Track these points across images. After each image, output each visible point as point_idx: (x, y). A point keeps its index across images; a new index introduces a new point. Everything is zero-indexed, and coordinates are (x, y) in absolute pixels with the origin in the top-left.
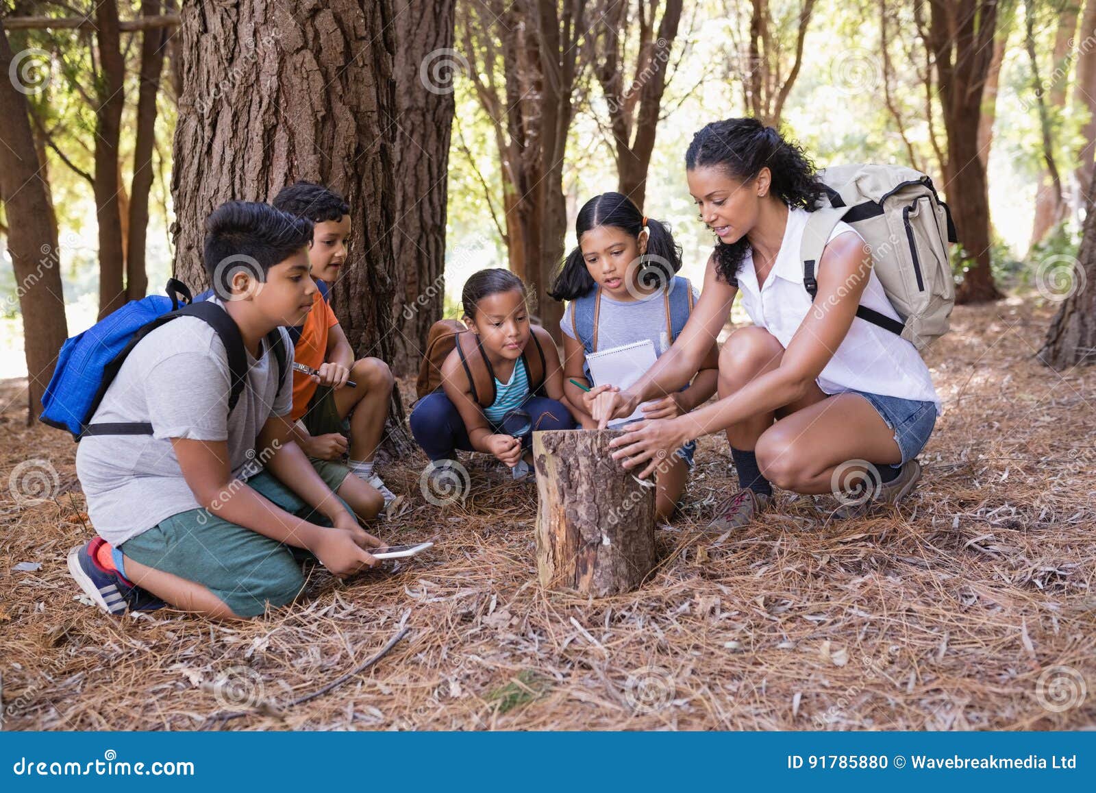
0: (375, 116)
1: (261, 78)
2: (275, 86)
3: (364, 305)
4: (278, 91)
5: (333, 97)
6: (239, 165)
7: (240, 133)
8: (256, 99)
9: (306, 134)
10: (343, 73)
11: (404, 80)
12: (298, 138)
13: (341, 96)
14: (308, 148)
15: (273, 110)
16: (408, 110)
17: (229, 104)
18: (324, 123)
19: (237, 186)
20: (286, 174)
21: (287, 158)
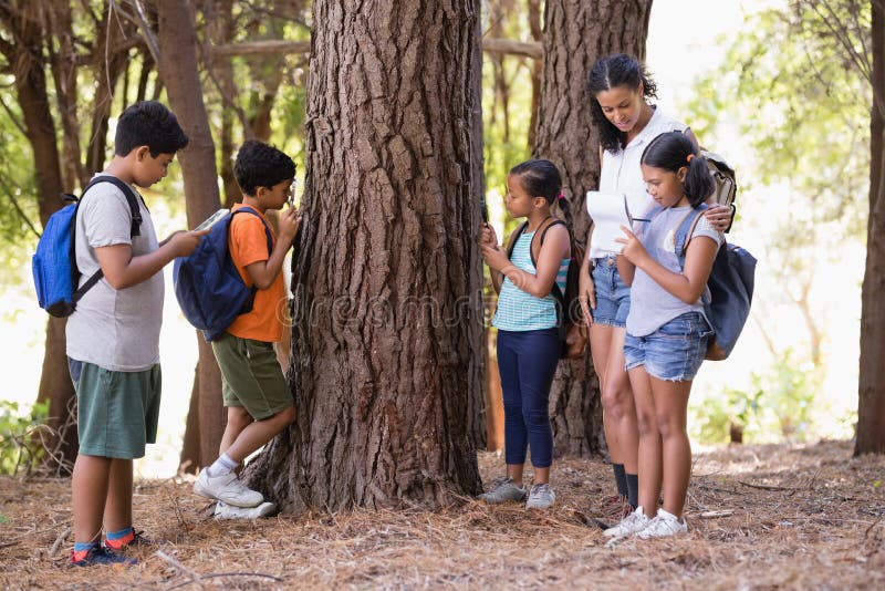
0: (440, 218)
1: (348, 189)
2: (356, 196)
3: (427, 375)
4: (359, 200)
5: (403, 204)
6: (332, 257)
7: (333, 231)
8: (344, 205)
9: (379, 233)
10: (411, 184)
11: (576, 144)
12: (373, 237)
13: (410, 203)
14: (381, 245)
15: (354, 215)
16: (579, 175)
17: (326, 209)
18: (395, 223)
19: (330, 274)
20: (363, 266)
21: (365, 252)
